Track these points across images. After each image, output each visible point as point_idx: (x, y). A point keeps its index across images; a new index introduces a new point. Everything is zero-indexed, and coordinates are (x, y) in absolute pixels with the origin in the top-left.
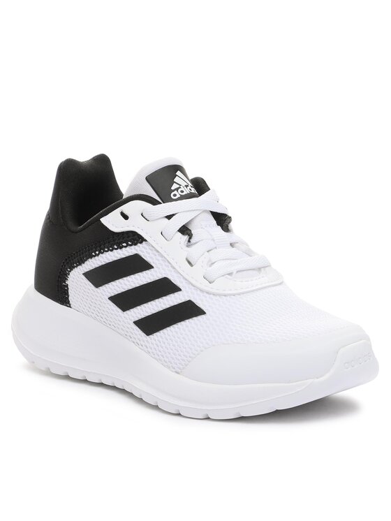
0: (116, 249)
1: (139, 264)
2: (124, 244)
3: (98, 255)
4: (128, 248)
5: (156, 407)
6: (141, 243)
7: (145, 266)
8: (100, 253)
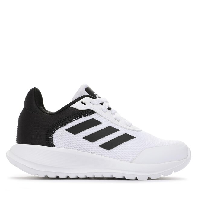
0: (83, 117)
1: (95, 123)
2: (87, 115)
3: (75, 120)
4: (89, 116)
5: (124, 179)
6: (94, 114)
7: (98, 123)
8: (76, 119)
